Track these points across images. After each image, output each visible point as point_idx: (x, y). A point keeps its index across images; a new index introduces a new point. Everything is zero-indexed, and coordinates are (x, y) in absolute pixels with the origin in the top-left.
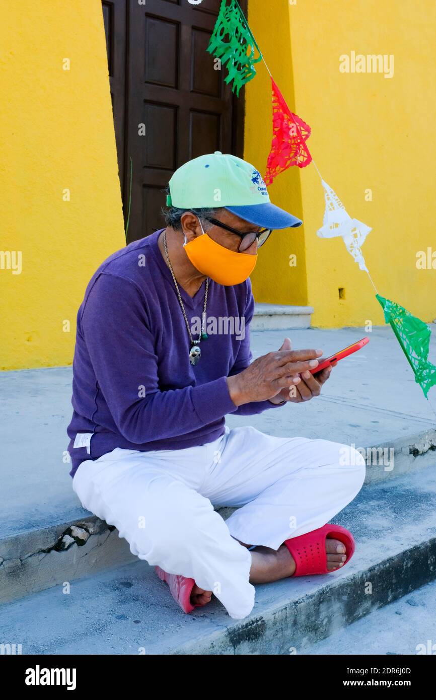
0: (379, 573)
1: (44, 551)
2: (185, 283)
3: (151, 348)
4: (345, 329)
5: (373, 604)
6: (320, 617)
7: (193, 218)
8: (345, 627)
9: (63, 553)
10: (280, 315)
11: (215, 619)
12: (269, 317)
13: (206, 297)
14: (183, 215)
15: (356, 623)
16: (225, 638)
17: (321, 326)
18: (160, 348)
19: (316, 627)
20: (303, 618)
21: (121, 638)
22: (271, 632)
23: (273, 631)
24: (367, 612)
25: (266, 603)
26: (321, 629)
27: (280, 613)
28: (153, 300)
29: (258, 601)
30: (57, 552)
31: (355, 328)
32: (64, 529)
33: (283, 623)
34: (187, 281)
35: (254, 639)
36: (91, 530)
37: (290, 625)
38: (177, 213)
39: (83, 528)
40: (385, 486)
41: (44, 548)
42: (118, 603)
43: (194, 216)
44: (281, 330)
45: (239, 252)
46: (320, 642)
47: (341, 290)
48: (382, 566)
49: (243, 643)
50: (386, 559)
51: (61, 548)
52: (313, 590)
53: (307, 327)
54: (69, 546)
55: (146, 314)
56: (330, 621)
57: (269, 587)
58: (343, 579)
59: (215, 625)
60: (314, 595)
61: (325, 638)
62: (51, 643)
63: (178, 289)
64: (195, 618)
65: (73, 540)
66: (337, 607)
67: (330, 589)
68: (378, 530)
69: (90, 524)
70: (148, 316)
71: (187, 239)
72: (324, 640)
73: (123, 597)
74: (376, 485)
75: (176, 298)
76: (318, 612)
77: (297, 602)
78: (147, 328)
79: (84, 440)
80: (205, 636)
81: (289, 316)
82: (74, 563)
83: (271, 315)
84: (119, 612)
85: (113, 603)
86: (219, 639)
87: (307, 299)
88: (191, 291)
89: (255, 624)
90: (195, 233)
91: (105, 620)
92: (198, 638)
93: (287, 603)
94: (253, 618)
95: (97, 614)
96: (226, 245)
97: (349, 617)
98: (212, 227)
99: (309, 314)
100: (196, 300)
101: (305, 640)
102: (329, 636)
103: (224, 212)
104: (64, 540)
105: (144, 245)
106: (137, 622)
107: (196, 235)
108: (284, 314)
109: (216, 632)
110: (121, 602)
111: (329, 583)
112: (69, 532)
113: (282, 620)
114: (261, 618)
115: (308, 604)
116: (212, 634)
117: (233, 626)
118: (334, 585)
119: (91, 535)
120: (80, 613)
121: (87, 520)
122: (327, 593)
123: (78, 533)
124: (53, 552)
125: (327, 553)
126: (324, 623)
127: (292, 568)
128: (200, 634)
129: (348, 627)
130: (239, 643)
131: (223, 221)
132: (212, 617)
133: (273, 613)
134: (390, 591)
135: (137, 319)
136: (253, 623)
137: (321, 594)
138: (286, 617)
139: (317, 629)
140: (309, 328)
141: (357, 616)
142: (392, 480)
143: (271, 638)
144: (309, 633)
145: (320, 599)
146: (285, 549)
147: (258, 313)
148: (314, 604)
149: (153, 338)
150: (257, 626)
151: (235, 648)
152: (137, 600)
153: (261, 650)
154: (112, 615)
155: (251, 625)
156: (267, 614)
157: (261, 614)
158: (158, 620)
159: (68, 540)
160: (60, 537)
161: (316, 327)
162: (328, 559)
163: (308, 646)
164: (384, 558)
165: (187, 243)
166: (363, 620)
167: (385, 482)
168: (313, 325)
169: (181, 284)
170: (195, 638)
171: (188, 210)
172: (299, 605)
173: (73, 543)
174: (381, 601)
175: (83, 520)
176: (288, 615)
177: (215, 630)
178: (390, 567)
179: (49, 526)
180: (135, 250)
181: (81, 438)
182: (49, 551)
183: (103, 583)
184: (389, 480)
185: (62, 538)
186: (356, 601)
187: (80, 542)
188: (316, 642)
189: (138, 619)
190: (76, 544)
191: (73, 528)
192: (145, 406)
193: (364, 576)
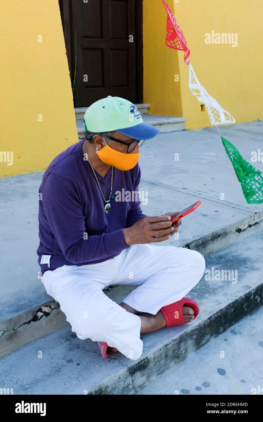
0: (214, 319)
1: (27, 323)
2: (99, 170)
3: (81, 213)
4: (205, 129)
5: (211, 336)
6: (181, 350)
7: (99, 137)
8: (195, 351)
9: (38, 322)
10: (166, 124)
11: (121, 360)
12: (160, 126)
13: (112, 175)
14: (94, 136)
15: (202, 348)
16: (126, 373)
17: (190, 128)
18: (86, 211)
19: (178, 355)
20: (171, 352)
21: (69, 377)
22: (152, 364)
23: (154, 363)
24: (208, 341)
25: (149, 347)
26: (181, 356)
27: (157, 353)
28: (81, 186)
29: (145, 346)
30: (34, 322)
31: (211, 128)
32: (37, 309)
33: (159, 358)
34: (100, 169)
35: (143, 369)
36: (53, 307)
37: (163, 358)
38: (90, 135)
39: (48, 306)
40: (221, 253)
41: (27, 321)
42: (68, 350)
43: (100, 137)
44: (167, 133)
45: (128, 153)
46: (181, 363)
47: (202, 106)
48: (216, 315)
49: (137, 373)
50: (219, 310)
51: (36, 319)
52: (176, 336)
53: (182, 129)
54: (41, 318)
55: (77, 195)
56: (186, 350)
57: (152, 335)
58: (193, 326)
59: (121, 365)
60: (177, 339)
61: (184, 360)
62: (31, 382)
63: (95, 175)
64: (110, 360)
65: (43, 314)
66: (190, 343)
67: (186, 334)
68: (215, 288)
69: (52, 304)
70: (78, 195)
71: (98, 150)
72: (184, 361)
73: (71, 346)
74: (216, 252)
75: (94, 180)
76: (179, 348)
77: (167, 345)
78: (78, 202)
79: (46, 259)
80: (115, 373)
81: (172, 124)
82: (44, 326)
83: (161, 125)
84: (69, 358)
85: (66, 351)
86: (123, 374)
87: (182, 113)
88: (103, 174)
89: (143, 362)
90: (102, 145)
91: (61, 363)
92: (111, 375)
93: (161, 346)
94: (142, 358)
95: (57, 359)
96: (121, 151)
97: (197, 346)
98: (111, 142)
99: (184, 122)
100: (106, 178)
101: (172, 363)
102: (186, 358)
103: (116, 133)
104: (38, 315)
105: (74, 151)
106: (78, 364)
107: (102, 146)
108: (169, 123)
109: (121, 370)
110: (70, 350)
111: (185, 330)
112: (40, 310)
113: (159, 356)
114: (147, 358)
115: (173, 345)
116: (119, 372)
117: (131, 365)
118: (188, 331)
119: (53, 309)
120: (47, 359)
121: (50, 302)
122: (184, 336)
123: (45, 310)
124: (32, 322)
125: (184, 315)
126: (183, 352)
127: (164, 324)
128: (112, 372)
129: (197, 352)
130: (135, 373)
131: (117, 138)
132: (119, 359)
133: (153, 353)
134: (221, 327)
135: (72, 199)
136: (142, 361)
137: (181, 338)
138: (161, 354)
139: (179, 356)
140: (184, 130)
141: (202, 344)
142: (226, 249)
143: (153, 367)
144: (175, 360)
145: (180, 340)
146: (160, 314)
147: (153, 124)
148: (177, 344)
149: (82, 207)
150: (145, 362)
151: (132, 376)
152: (79, 348)
153: (147, 374)
154: (65, 360)
155: (141, 362)
156: (150, 355)
157: (146, 355)
158: (90, 362)
159: (40, 314)
160: (35, 314)
161: (188, 129)
162: (185, 318)
163: (174, 366)
164: (217, 310)
165: (98, 151)
166: (206, 346)
167: (221, 250)
168: (186, 128)
169: (97, 171)
170: (110, 375)
171: (96, 133)
172: (168, 346)
173: (43, 315)
174: (216, 333)
175: (47, 303)
176: (162, 353)
177: (121, 369)
178: (221, 314)
179: (28, 309)
180: (69, 155)
181: (45, 258)
182: (29, 322)
183: (61, 336)
184: (224, 248)
185: (37, 314)
186: (202, 336)
187: (47, 314)
188: (179, 363)
189: (79, 362)
190: (44, 316)
191: (42, 307)
192: (78, 247)
193: (206, 322)
